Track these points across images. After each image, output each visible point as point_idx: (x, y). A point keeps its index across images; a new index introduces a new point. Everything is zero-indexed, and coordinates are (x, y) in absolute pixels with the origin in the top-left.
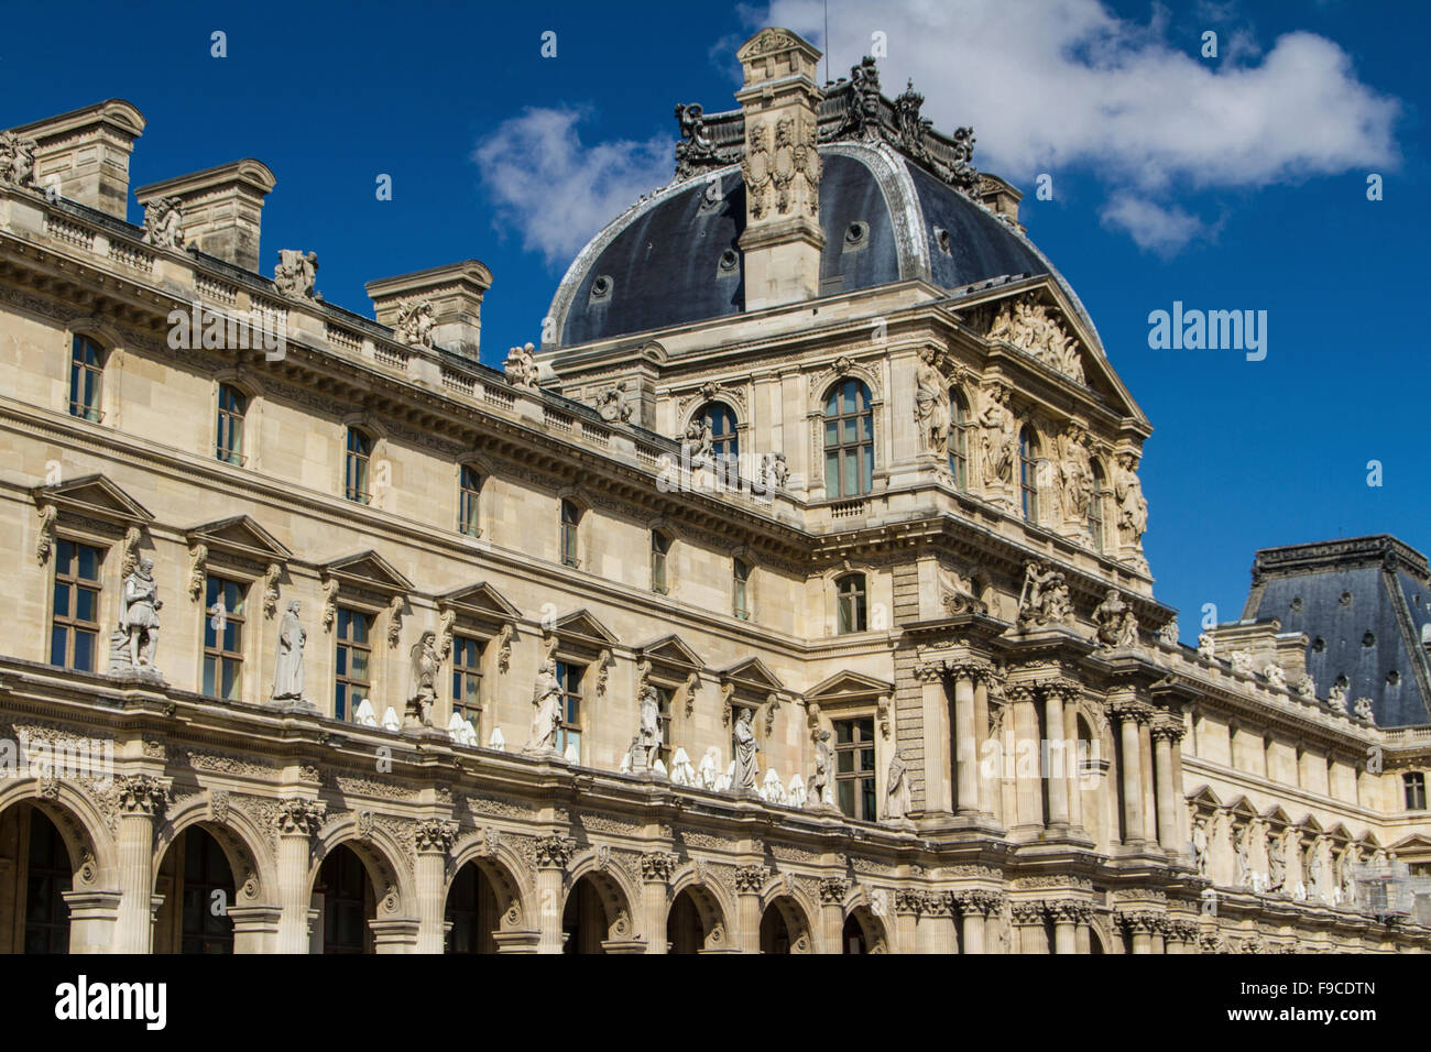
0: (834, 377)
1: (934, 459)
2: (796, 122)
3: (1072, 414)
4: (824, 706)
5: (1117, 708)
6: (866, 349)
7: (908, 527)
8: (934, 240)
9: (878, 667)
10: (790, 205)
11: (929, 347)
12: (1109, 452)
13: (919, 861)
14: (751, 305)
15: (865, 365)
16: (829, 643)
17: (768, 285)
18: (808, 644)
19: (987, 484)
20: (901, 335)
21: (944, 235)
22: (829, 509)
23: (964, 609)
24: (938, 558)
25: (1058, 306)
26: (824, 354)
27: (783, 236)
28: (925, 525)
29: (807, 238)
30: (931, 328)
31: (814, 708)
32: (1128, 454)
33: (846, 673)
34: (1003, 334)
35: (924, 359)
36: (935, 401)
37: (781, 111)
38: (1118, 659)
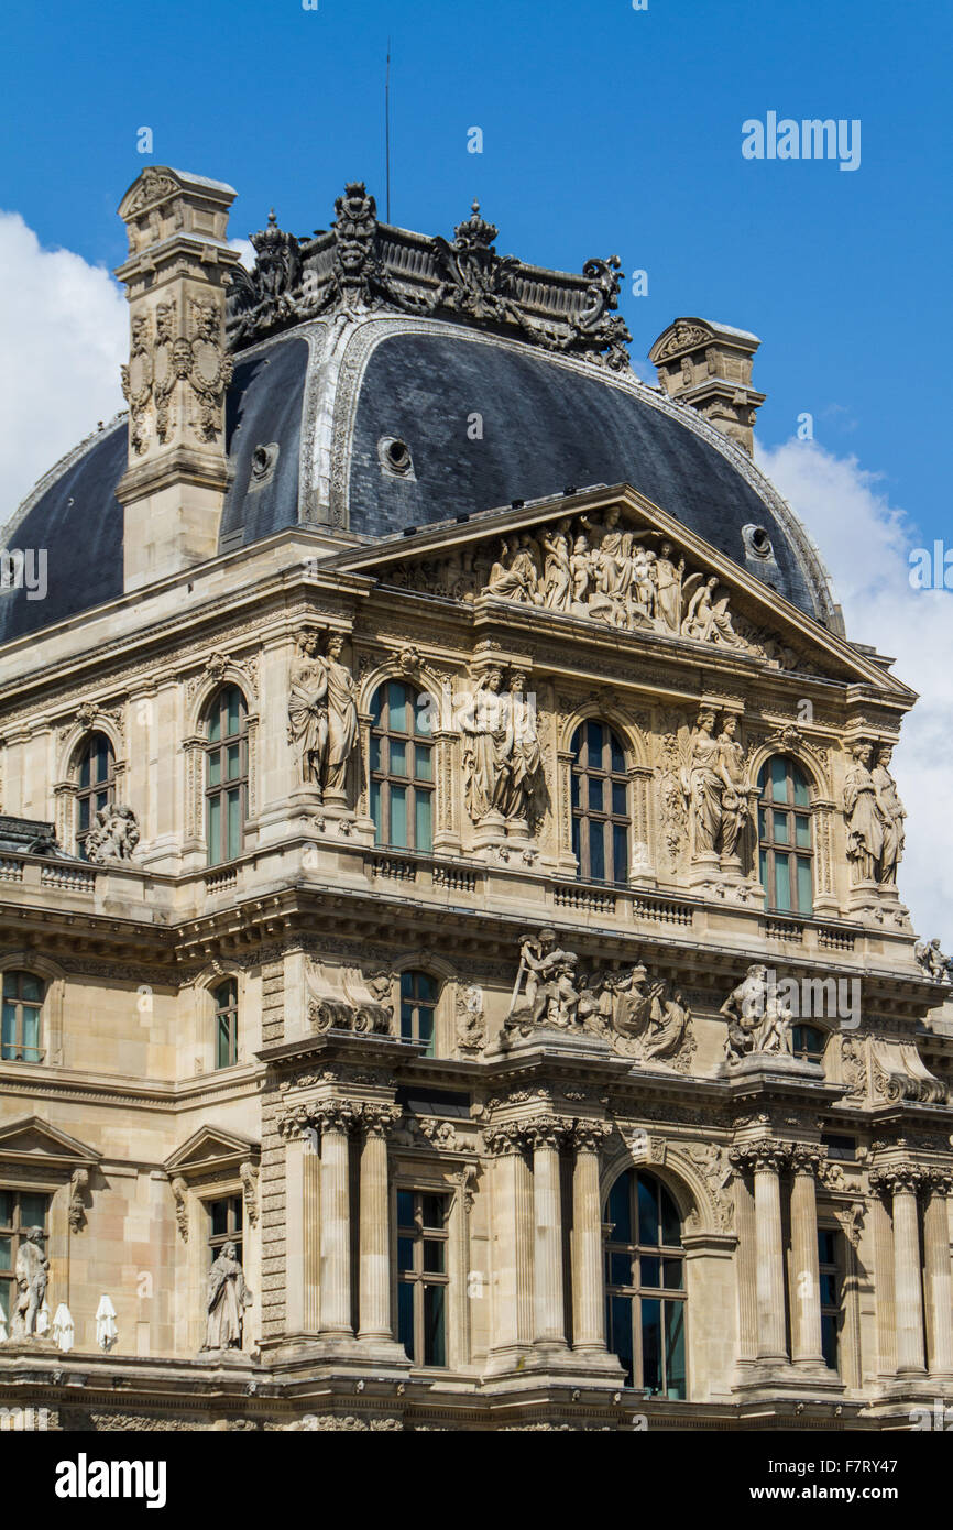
0: (210, 686)
1: (311, 799)
2: (178, 306)
3: (701, 694)
4: (192, 1180)
5: (744, 1150)
6: (241, 639)
7: (259, 906)
8: (375, 458)
9: (244, 1118)
10: (169, 429)
11: (307, 629)
12: (827, 743)
13: (247, 1412)
14: (131, 583)
15: (240, 663)
16: (197, 1084)
17: (147, 551)
18: (177, 1088)
19: (475, 822)
20: (273, 616)
21: (396, 452)
22: (202, 883)
23: (328, 1027)
24: (306, 949)
25: (658, 529)
26: (199, 650)
27: (158, 478)
28: (276, 901)
29: (191, 477)
30: (308, 600)
31: (178, 1182)
32: (863, 741)
33: (207, 1129)
34: (508, 588)
35: (303, 648)
36: (312, 712)
37: (164, 289)
38: (745, 1074)
